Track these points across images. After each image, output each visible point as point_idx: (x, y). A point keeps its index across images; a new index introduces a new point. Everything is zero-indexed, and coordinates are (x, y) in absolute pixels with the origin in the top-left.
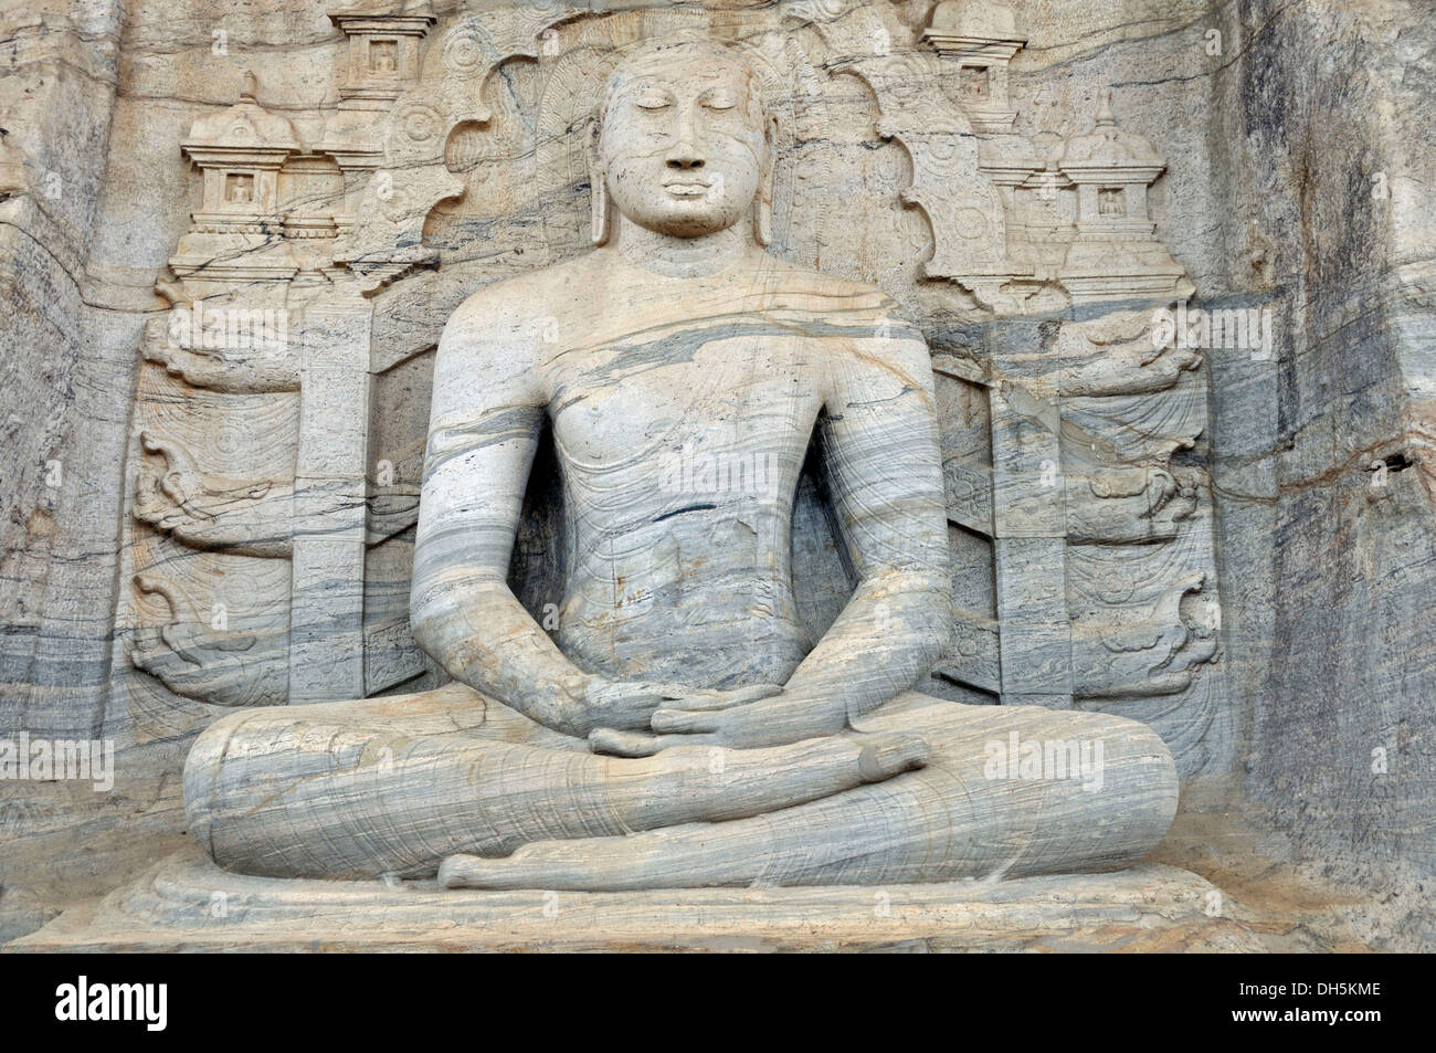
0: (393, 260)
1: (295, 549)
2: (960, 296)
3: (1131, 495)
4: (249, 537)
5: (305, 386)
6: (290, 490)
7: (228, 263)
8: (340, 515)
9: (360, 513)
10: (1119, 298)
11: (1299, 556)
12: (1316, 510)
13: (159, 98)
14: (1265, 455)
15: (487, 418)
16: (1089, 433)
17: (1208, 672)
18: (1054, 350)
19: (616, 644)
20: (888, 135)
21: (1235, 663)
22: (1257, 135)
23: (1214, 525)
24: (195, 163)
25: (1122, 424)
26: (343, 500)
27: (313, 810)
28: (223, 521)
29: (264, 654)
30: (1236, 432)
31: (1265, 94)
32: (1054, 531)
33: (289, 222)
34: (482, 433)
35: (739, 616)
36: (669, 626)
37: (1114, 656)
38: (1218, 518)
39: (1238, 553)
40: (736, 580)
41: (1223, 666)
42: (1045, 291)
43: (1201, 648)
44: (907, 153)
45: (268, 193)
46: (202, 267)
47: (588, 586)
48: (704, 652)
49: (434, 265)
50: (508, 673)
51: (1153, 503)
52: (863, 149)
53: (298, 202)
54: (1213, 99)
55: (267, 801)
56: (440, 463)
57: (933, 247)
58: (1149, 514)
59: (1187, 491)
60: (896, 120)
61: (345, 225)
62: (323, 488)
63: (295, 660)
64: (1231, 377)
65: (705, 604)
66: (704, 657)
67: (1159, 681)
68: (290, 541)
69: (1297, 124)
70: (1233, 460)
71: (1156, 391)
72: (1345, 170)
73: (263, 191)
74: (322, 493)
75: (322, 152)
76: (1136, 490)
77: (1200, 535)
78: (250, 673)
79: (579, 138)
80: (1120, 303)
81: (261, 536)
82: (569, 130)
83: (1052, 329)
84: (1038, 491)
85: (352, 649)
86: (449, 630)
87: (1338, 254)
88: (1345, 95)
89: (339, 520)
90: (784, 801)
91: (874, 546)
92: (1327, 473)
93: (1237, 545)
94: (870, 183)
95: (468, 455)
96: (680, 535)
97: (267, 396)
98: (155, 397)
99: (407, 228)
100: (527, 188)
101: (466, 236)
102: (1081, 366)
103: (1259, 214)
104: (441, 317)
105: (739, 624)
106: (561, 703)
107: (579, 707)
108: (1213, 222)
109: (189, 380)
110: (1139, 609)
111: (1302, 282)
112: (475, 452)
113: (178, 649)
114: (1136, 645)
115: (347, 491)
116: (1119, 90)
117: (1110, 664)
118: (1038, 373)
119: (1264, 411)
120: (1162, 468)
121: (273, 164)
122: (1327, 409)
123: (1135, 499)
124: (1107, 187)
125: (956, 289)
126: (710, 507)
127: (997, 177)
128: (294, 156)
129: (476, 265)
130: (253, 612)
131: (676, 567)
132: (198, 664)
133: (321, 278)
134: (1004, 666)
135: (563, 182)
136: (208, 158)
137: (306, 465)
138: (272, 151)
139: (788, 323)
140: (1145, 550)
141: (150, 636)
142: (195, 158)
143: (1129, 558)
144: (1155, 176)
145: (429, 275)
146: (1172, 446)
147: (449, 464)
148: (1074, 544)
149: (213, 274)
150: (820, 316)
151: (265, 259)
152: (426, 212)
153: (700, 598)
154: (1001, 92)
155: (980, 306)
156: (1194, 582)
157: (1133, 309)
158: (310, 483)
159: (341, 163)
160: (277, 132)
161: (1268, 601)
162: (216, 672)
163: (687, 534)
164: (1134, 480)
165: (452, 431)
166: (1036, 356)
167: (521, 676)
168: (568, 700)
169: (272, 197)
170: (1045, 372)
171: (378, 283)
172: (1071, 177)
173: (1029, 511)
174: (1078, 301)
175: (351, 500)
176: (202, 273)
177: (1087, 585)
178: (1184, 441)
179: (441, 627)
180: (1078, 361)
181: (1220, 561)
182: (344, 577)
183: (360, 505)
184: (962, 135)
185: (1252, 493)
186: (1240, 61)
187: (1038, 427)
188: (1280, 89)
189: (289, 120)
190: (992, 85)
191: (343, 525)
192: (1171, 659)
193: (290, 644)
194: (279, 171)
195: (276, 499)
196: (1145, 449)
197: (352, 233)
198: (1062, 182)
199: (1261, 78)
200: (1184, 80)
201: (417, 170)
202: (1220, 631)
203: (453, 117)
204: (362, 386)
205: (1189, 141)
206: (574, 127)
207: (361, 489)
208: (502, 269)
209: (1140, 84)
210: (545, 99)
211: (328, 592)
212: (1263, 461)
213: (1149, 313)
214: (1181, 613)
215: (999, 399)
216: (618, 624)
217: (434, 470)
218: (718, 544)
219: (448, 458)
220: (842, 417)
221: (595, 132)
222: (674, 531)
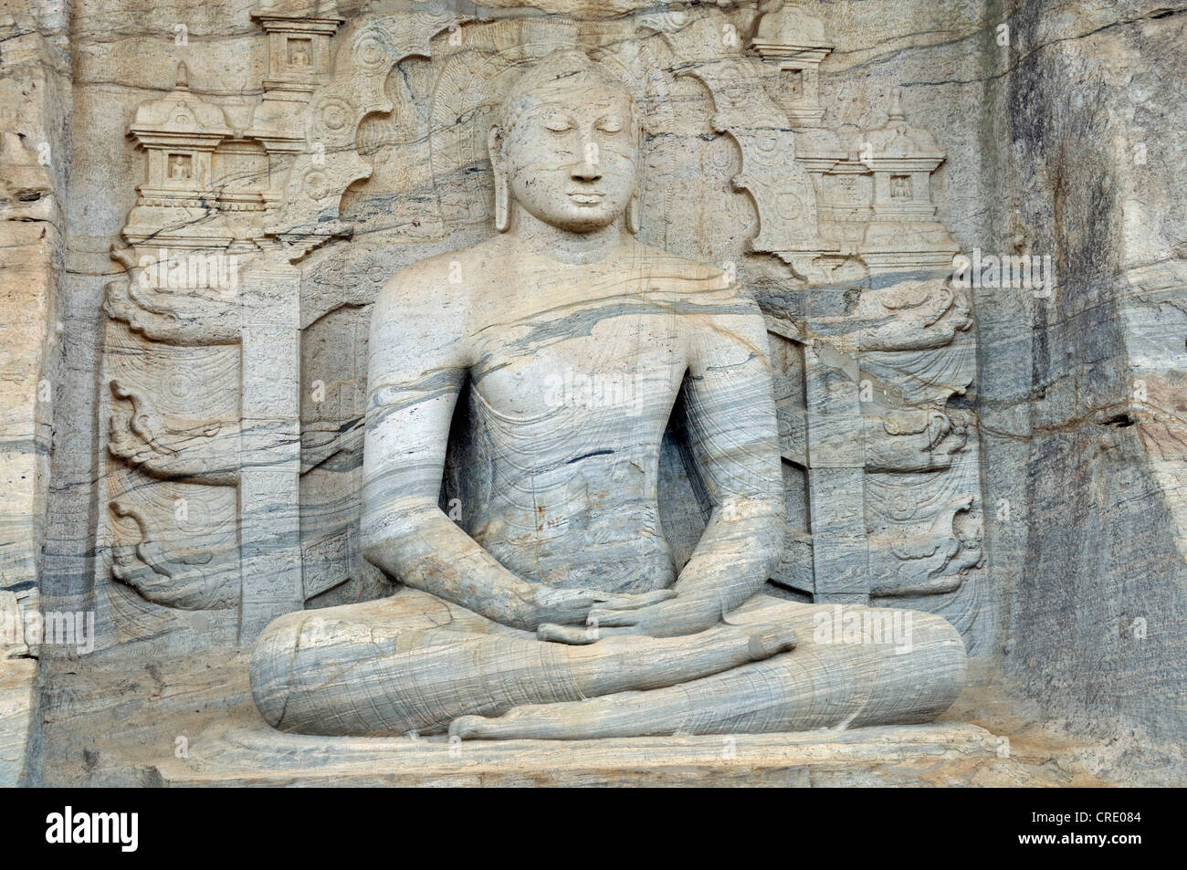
0: (316, 232)
1: (243, 478)
2: (779, 266)
3: (915, 433)
4: (205, 469)
5: (246, 340)
6: (237, 429)
7: (175, 233)
8: (279, 449)
9: (296, 448)
10: (907, 270)
11: (1048, 485)
12: (1061, 449)
13: (102, 83)
14: (1021, 401)
15: (425, 378)
16: (882, 381)
17: (974, 576)
18: (856, 314)
19: (540, 559)
20: (722, 130)
21: (996, 568)
22: (1020, 143)
23: (980, 457)
24: (141, 145)
25: (908, 374)
26: (282, 437)
27: (366, 685)
28: (184, 456)
29: (220, 567)
30: (998, 381)
31: (1028, 111)
32: (855, 462)
33: (223, 197)
34: (422, 390)
35: (633, 536)
36: (581, 544)
37: (902, 562)
38: (983, 451)
39: (998, 480)
40: (630, 508)
41: (986, 570)
42: (848, 263)
43: (969, 556)
44: (737, 144)
45: (204, 171)
46: (152, 236)
47: (508, 512)
48: (608, 564)
49: (347, 237)
50: (467, 582)
51: (933, 440)
52: (701, 141)
53: (228, 179)
54: (985, 103)
55: (332, 679)
56: (388, 414)
57: (759, 225)
58: (930, 449)
59: (959, 429)
60: (728, 117)
61: (272, 201)
62: (265, 427)
63: (246, 571)
64: (995, 335)
65: (608, 527)
66: (608, 569)
67: (937, 582)
68: (238, 473)
69: (1053, 143)
70: (995, 404)
71: (936, 348)
72: (1089, 186)
73: (200, 169)
74: (264, 432)
75: (252, 138)
76: (919, 428)
77: (968, 465)
78: (210, 582)
79: (467, 128)
80: (908, 274)
81: (215, 468)
82: (459, 121)
83: (854, 296)
84: (843, 430)
85: (292, 561)
86: (409, 548)
87: (1083, 252)
88: (1091, 127)
89: (278, 454)
90: (696, 674)
91: (728, 480)
92: (1070, 421)
93: (997, 473)
94: (706, 169)
95: (413, 407)
96: (588, 474)
97: (211, 347)
98: (119, 349)
99: (327, 205)
100: (423, 169)
101: (371, 210)
102: (877, 327)
103: (1021, 206)
104: (353, 280)
105: (633, 543)
106: (514, 605)
107: (530, 608)
108: (982, 207)
109: (149, 335)
110: (920, 525)
112: (417, 405)
113: (152, 564)
114: (919, 554)
115: (284, 429)
116: (909, 89)
117: (898, 569)
118: (843, 333)
119: (1021, 365)
120: (940, 411)
121: (205, 147)
122: (1072, 372)
123: (919, 436)
124: (898, 174)
125: (777, 261)
126: (610, 452)
127: (809, 166)
128: (227, 140)
129: (381, 236)
130: (206, 531)
131: (586, 499)
132: (168, 575)
133: (252, 246)
134: (817, 571)
135: (453, 166)
136: (153, 140)
137: (250, 407)
138: (209, 137)
139: (662, 303)
140: (925, 477)
141: (128, 553)
142: (142, 140)
143: (913, 484)
144: (936, 166)
145: (343, 244)
146: (948, 393)
148: (870, 472)
149: (161, 242)
150: (684, 297)
151: (205, 230)
152: (342, 191)
153: (604, 523)
154: (812, 91)
155: (796, 275)
156: (964, 503)
157: (918, 279)
158: (254, 423)
159: (268, 147)
160: (210, 119)
161: (1022, 519)
162: (184, 582)
163: (593, 473)
164: (918, 420)
165: (397, 388)
166: (841, 319)
167: (478, 585)
169: (208, 175)
170: (848, 332)
171: (303, 252)
172: (868, 166)
173: (836, 446)
174: (874, 272)
175: (288, 438)
176: (152, 241)
177: (880, 506)
178: (957, 389)
179: (401, 546)
180: (875, 323)
181: (984, 486)
182: (284, 501)
183: (296, 441)
184: (782, 130)
185: (1011, 431)
186: (1008, 76)
187: (842, 376)
188: (1040, 111)
189: (221, 106)
190: (805, 85)
191: (282, 458)
192: (945, 565)
193: (241, 558)
194: (213, 152)
195: (226, 437)
196: (926, 394)
197: (280, 209)
198: (862, 170)
199: (1025, 97)
200: (961, 83)
201: (334, 155)
202: (984, 542)
203: (362, 109)
204: (294, 341)
205: (964, 135)
206: (463, 119)
207: (296, 428)
208: (403, 239)
209: (925, 84)
210: (437, 94)
211: (271, 514)
212: (1019, 406)
213: (931, 283)
214: (954, 528)
215: (812, 354)
216: (540, 543)
217: (382, 420)
218: (617, 481)
219: (394, 411)
220: (702, 378)
221: (498, 137)
222: (583, 471)
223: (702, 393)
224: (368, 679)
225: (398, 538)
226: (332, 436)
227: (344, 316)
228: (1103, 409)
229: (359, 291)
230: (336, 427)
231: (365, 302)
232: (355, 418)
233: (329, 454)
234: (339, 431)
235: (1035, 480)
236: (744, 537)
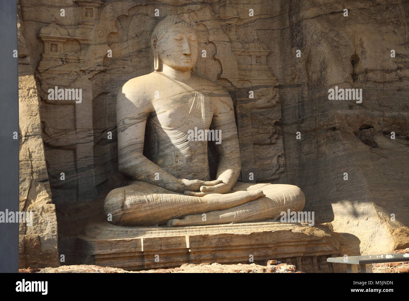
0: (96, 70)
1: (77, 148)
2: (228, 83)
3: (266, 133)
4: (65, 145)
5: (77, 104)
6: (75, 132)
7: (53, 69)
8: (87, 138)
9: (92, 138)
10: (262, 85)
11: (306, 148)
12: (310, 138)
13: (28, 20)
14: (294, 124)
15: (140, 116)
16: (256, 118)
17: (283, 175)
18: (250, 98)
19: (178, 171)
20: (211, 41)
21: (288, 173)
22: (295, 48)
23: (283, 140)
24: (42, 41)
25: (263, 115)
26: (88, 134)
27: (146, 210)
28: (60, 140)
29: (71, 176)
30: (287, 118)
31: (298, 39)
32: (251, 142)
33: (67, 58)
34: (139, 119)
35: (203, 164)
36: (190, 167)
37: (264, 172)
38: (283, 138)
39: (288, 147)
41: (286, 173)
42: (246, 82)
43: (282, 169)
44: (215, 45)
45: (61, 50)
46: (46, 70)
49: (104, 71)
51: (271, 135)
52: (205, 44)
53: (68, 52)
54: (281, 36)
55: (136, 208)
56: (128, 127)
57: (222, 70)
58: (270, 138)
59: (277, 132)
60: (213, 37)
61: (82, 59)
62: (83, 131)
63: (79, 177)
64: (285, 104)
65: (197, 161)
66: (198, 174)
67: (273, 177)
68: (76, 146)
69: (307, 48)
70: (286, 125)
71: (270, 108)
72: (319, 61)
73: (60, 49)
74: (83, 133)
75: (76, 39)
76: (268, 132)
77: (280, 142)
79: (139, 38)
81: (69, 144)
82: (136, 36)
84: (247, 132)
85: (92, 174)
86: (139, 169)
87: (318, 80)
88: (320, 44)
89: (87, 140)
90: (236, 205)
91: (226, 147)
92: (313, 129)
93: (287, 145)
95: (136, 125)
96: (191, 145)
97: (65, 106)
99: (99, 61)
100: (125, 51)
101: (111, 63)
102: (255, 101)
103: (295, 66)
104: (106, 85)
106: (177, 185)
107: (182, 186)
108: (281, 67)
109: (47, 102)
110: (268, 160)
111: (306, 85)
113: (52, 175)
114: (268, 169)
115: (89, 132)
116: (259, 31)
117: (263, 174)
118: (246, 103)
119: (294, 113)
120: (272, 126)
121: (62, 42)
122: (314, 115)
123: (267, 134)
124: (258, 56)
125: (227, 81)
127: (235, 53)
128: (68, 40)
129: (114, 71)
130: (65, 164)
131: (191, 153)
132: (57, 178)
133: (76, 74)
134: (242, 174)
135: (135, 50)
136: (47, 39)
137: (79, 126)
138: (63, 39)
139: (206, 93)
140: (268, 146)
142: (43, 39)
143: (265, 148)
144: (268, 54)
145: (103, 74)
146: (275, 121)
147: (132, 127)
148: (255, 145)
149: (49, 72)
151: (62, 68)
152: (103, 57)
153: (196, 160)
154: (234, 30)
155: (232, 86)
156: (280, 154)
157: (265, 87)
158: (80, 130)
159: (81, 42)
160: (63, 32)
161: (296, 158)
163: (192, 145)
164: (266, 129)
165: (131, 119)
166: (246, 99)
167: (164, 179)
168: (179, 185)
169: (62, 51)
170: (248, 103)
171: (92, 76)
172: (250, 53)
173: (246, 137)
174: (254, 85)
175: (90, 135)
176: (47, 72)
177: (257, 155)
178: (277, 120)
179: (136, 168)
181: (284, 149)
182: (90, 155)
183: (92, 136)
184: (227, 42)
185: (291, 132)
186: (289, 29)
187: (246, 116)
188: (302, 39)
189: (66, 29)
190: (232, 29)
191: (88, 141)
192: (276, 172)
193: (77, 173)
194: (64, 43)
195: (72, 134)
196: (268, 122)
197: (85, 62)
198: (248, 54)
199: (296, 35)
200: (273, 30)
201: (101, 45)
202: (285, 165)
203: (108, 31)
204: (91, 104)
205: (275, 45)
206: (138, 35)
207: (92, 132)
208: (120, 72)
209: (263, 30)
210: (130, 27)
211: (86, 159)
212: (294, 125)
213: (269, 89)
214: (277, 161)
215: (238, 109)
216: (177, 167)
217: (126, 128)
218: (199, 147)
219: (131, 126)
220: (218, 116)
221: (155, 41)
222: (189, 144)
223: (218, 121)
224: (146, 208)
225: (135, 165)
226: (100, 134)
227: (102, 97)
228: (327, 126)
229: (108, 88)
230: (101, 131)
231: (109, 92)
232: (106, 129)
233: (99, 140)
234: (102, 133)
235: (301, 147)
236: (234, 164)
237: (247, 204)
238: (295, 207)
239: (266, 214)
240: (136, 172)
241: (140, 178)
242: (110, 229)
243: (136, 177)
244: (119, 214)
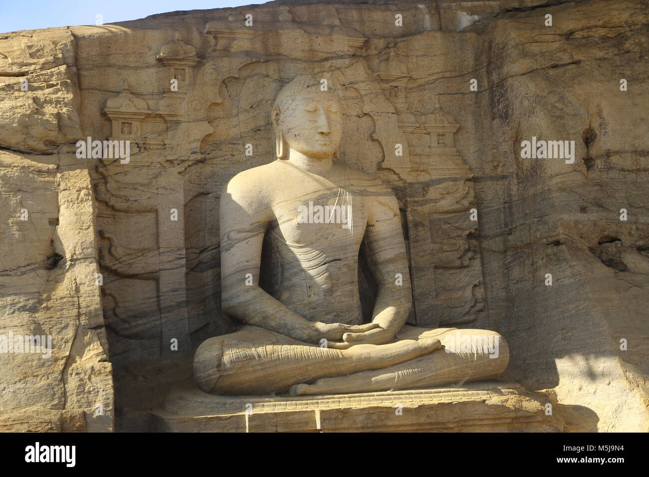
0: (190, 159)
1: (160, 276)
2: (393, 175)
3: (454, 250)
4: (143, 272)
5: (160, 210)
6: (157, 252)
8: (176, 262)
9: (183, 261)
10: (447, 177)
11: (516, 273)
12: (522, 257)
13: (89, 89)
14: (498, 236)
15: (252, 227)
16: (438, 227)
17: (483, 315)
18: (428, 197)
19: (311, 310)
20: (367, 113)
21: (490, 311)
22: (497, 121)
23: (481, 261)
24: (109, 118)
25: (449, 224)
26: (178, 256)
27: (255, 371)
28: (134, 266)
29: (151, 319)
30: (487, 227)
31: (500, 107)
32: (430, 264)
33: (146, 142)
34: (251, 232)
35: (351, 299)
36: (329, 303)
37: (452, 309)
38: (482, 259)
39: (489, 271)
40: (350, 286)
41: (486, 312)
42: (422, 174)
43: (480, 306)
44: (373, 120)
45: (138, 130)
46: (115, 161)
47: (292, 289)
48: (342, 312)
49: (202, 161)
51: (462, 254)
52: (357, 118)
53: (148, 134)
54: (476, 103)
55: (240, 368)
56: (236, 244)
57: (384, 156)
58: (460, 258)
59: (472, 249)
60: (370, 107)
61: (169, 144)
62: (169, 252)
63: (163, 320)
64: (484, 206)
65: (341, 295)
66: (342, 314)
67: (466, 318)
68: (158, 273)
69: (515, 120)
70: (486, 237)
73: (136, 130)
74: (170, 254)
75: (160, 115)
76: (457, 249)
77: (477, 263)
78: (147, 326)
79: (256, 111)
80: (448, 179)
81: (148, 271)
82: (252, 107)
83: (426, 188)
84: (425, 249)
85: (184, 315)
86: (251, 307)
87: (531, 169)
88: (533, 113)
89: (176, 264)
90: (397, 361)
91: (387, 272)
92: (526, 244)
93: (488, 268)
94: (360, 130)
95: (247, 240)
96: (331, 271)
97: (143, 214)
98: (102, 215)
99: (195, 146)
100: (235, 130)
101: (213, 149)
102: (436, 203)
103: (497, 148)
104: (205, 182)
105: (351, 302)
106: (308, 332)
107: (316, 333)
108: (477, 149)
109: (116, 208)
110: (457, 292)
111: (515, 176)
112: (249, 239)
113: (122, 318)
114: (459, 305)
115: (179, 252)
116: (442, 96)
117: (450, 313)
118: (422, 205)
119: (498, 220)
120: (464, 240)
121: (138, 119)
122: (528, 222)
123: (455, 252)
124: (440, 134)
125: (392, 173)
126: (340, 260)
127: (404, 129)
128: (148, 116)
129: (217, 161)
130: (143, 301)
131: (331, 282)
132: (129, 323)
133: (159, 166)
134: (417, 314)
135: (250, 128)
136: (114, 116)
137: (163, 243)
138: (140, 114)
139: (356, 191)
140: (458, 270)
141: (110, 313)
142: (110, 116)
143: (453, 273)
144: (456, 130)
145: (201, 165)
146: (467, 232)
147: (240, 244)
148: (436, 269)
152: (201, 140)
153: (339, 293)
154: (403, 96)
155: (401, 179)
156: (476, 282)
157: (452, 181)
158: (165, 250)
159: (167, 119)
160: (140, 105)
161: (502, 288)
162: (136, 326)
163: (333, 270)
164: (455, 244)
165: (239, 232)
166: (421, 199)
167: (288, 323)
168: (310, 331)
169: (139, 132)
170: (424, 205)
171: (184, 169)
172: (428, 130)
173: (422, 257)
174: (434, 178)
175: (180, 256)
176: (114, 164)
177: (440, 284)
178: (471, 230)
179: (247, 306)
180: (436, 201)
181: (484, 274)
182: (179, 287)
183: (184, 258)
184: (392, 113)
185: (494, 249)
186: (488, 91)
187: (423, 225)
188: (507, 106)
189: (144, 99)
190: (400, 93)
191: (178, 266)
192: (470, 310)
193: (161, 314)
194: (141, 121)
195: (152, 256)
196: (457, 233)
197: (173, 148)
198: (425, 131)
199: (498, 100)
200: (464, 94)
201: (197, 123)
202: (485, 300)
203: (209, 101)
204: (182, 210)
205: (466, 117)
206: (254, 106)
207: (184, 252)
208: (227, 162)
209: (449, 94)
210: (242, 94)
211: (174, 293)
212: (498, 238)
213: (458, 183)
214: (473, 294)
215: (410, 215)
216: (310, 303)
217: (232, 246)
218: (344, 273)
219: (239, 242)
220: (374, 225)
221: (277, 114)
222: (329, 269)
223: (374, 232)
224: (255, 368)
225: (245, 302)
226: (197, 255)
227: (200, 199)
228: (546, 238)
229: (208, 187)
230: (198, 251)
231: (210, 192)
232: (206, 247)
233: (196, 264)
234: (199, 253)
235: (509, 271)
236: (400, 298)
237: (415, 360)
238: (493, 365)
239: (446, 376)
240: (247, 312)
241: (252, 322)
242: (199, 400)
243: (247, 319)
244: (214, 377)
